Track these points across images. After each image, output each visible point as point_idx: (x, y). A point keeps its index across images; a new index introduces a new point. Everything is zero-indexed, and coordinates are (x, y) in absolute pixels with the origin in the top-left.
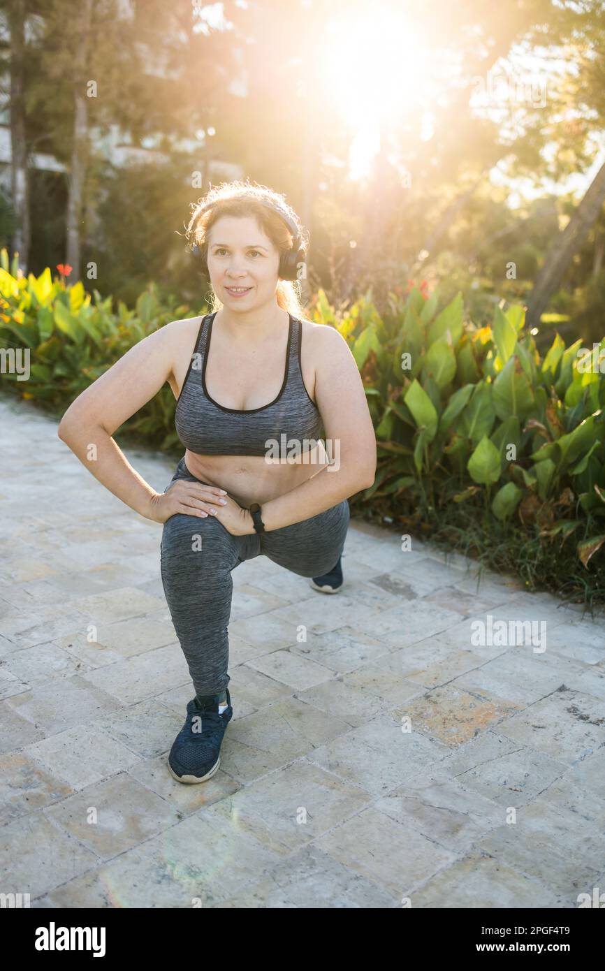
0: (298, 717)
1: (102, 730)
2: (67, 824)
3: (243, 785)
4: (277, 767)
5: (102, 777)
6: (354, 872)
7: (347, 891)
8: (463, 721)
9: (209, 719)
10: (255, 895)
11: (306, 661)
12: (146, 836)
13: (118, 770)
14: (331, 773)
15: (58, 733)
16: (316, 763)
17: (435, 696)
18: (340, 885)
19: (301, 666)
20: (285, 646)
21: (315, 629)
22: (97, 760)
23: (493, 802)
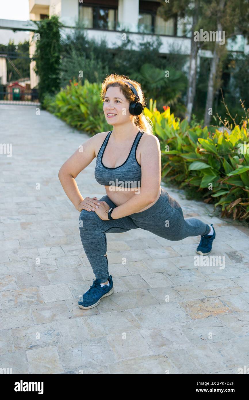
0: (142, 296)
1: (69, 286)
2: (33, 311)
3: (100, 314)
4: (117, 311)
5: (56, 300)
6: (111, 348)
7: (103, 353)
8: (208, 312)
9: (96, 288)
10: (71, 346)
11: (166, 278)
12: (54, 321)
13: (63, 300)
14: (135, 317)
15: (54, 284)
16: (133, 313)
17: (206, 300)
18: (102, 351)
19: (162, 280)
20: (163, 271)
21: (181, 267)
22: (59, 295)
23: (189, 341)
